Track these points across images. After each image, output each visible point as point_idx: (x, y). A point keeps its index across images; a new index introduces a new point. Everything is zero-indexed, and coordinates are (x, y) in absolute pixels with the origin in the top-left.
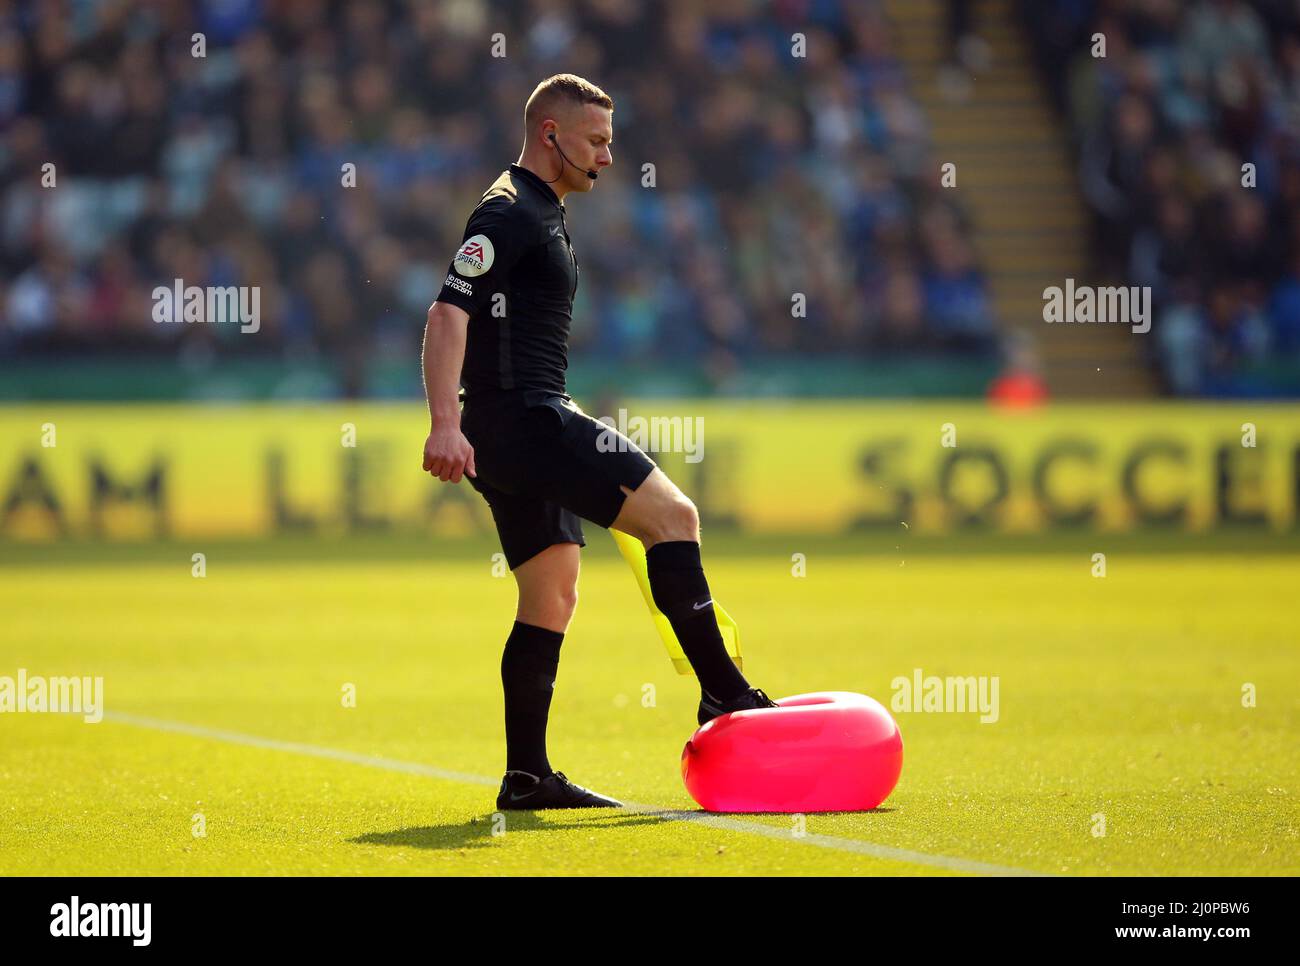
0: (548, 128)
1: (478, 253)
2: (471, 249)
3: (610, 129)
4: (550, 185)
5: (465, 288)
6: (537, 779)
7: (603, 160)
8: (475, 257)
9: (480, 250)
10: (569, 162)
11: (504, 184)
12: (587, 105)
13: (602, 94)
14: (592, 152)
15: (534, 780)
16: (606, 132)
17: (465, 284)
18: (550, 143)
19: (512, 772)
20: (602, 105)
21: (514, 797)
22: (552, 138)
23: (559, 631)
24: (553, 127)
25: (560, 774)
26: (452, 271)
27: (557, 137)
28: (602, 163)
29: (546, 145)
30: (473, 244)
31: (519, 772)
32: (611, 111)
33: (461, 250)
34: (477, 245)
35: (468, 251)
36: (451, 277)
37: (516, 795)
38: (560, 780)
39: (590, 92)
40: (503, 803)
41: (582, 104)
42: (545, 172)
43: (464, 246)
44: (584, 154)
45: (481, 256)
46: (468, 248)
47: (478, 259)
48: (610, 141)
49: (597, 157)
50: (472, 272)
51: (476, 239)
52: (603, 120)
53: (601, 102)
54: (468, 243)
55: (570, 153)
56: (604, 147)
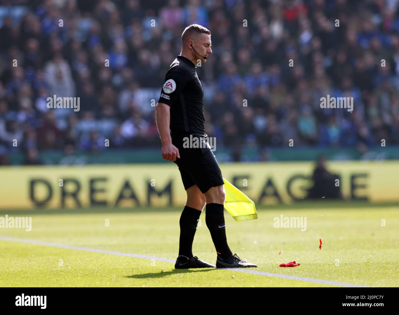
0: (190, 42)
1: (171, 85)
2: (168, 84)
3: (210, 41)
4: (192, 61)
5: (167, 98)
6: (188, 258)
7: (209, 52)
8: (170, 87)
9: (171, 84)
10: (197, 53)
11: (176, 62)
12: (202, 34)
13: (207, 30)
14: (205, 49)
15: (187, 259)
16: (209, 42)
17: (167, 96)
18: (191, 47)
19: (180, 256)
20: (207, 34)
21: (180, 264)
22: (191, 46)
23: (200, 210)
24: (192, 42)
25: (196, 257)
26: (163, 92)
27: (193, 45)
28: (209, 53)
29: (190, 48)
30: (169, 82)
31: (183, 256)
32: (210, 35)
33: (165, 85)
34: (170, 83)
35: (167, 85)
36: (162, 94)
37: (181, 264)
38: (196, 258)
39: (203, 29)
40: (177, 266)
41: (201, 33)
42: (190, 57)
43: (166, 83)
44: (202, 50)
45: (171, 86)
46: (167, 84)
47: (171, 87)
48: (211, 45)
49: (207, 51)
50: (169, 92)
51: (169, 81)
52: (208, 38)
53: (207, 32)
54: (167, 82)
55: (198, 50)
56: (209, 47)
